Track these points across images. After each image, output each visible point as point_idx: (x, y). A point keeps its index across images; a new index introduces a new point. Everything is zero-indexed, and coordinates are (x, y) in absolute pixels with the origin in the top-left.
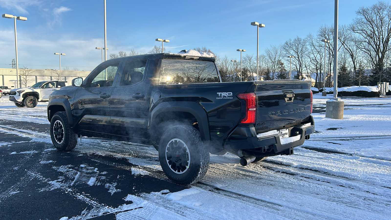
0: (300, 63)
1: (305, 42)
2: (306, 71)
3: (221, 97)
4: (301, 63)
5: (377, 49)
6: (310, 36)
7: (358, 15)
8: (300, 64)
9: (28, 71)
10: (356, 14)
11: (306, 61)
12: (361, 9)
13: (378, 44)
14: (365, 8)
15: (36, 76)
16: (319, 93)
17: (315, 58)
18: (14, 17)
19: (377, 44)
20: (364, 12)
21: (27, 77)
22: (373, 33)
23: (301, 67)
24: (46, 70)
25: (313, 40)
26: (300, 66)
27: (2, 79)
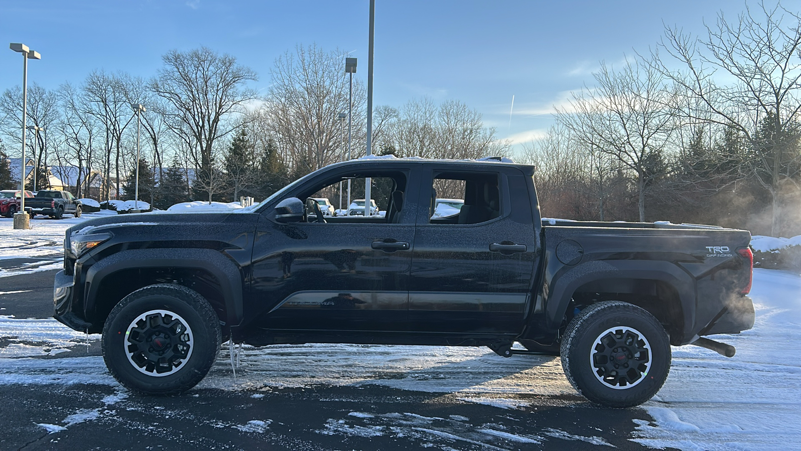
0: (41, 143)
1: (52, 97)
2: (58, 161)
3: (713, 254)
4: (44, 141)
5: (199, 134)
6: (66, 87)
7: (166, 63)
8: (41, 146)
10: (164, 61)
11: (57, 139)
12: (172, 53)
13: (201, 123)
14: (179, 52)
16: (100, 211)
17: (76, 135)
19: (198, 123)
20: (177, 60)
22: (193, 102)
23: (44, 151)
25: (75, 97)
26: (41, 150)
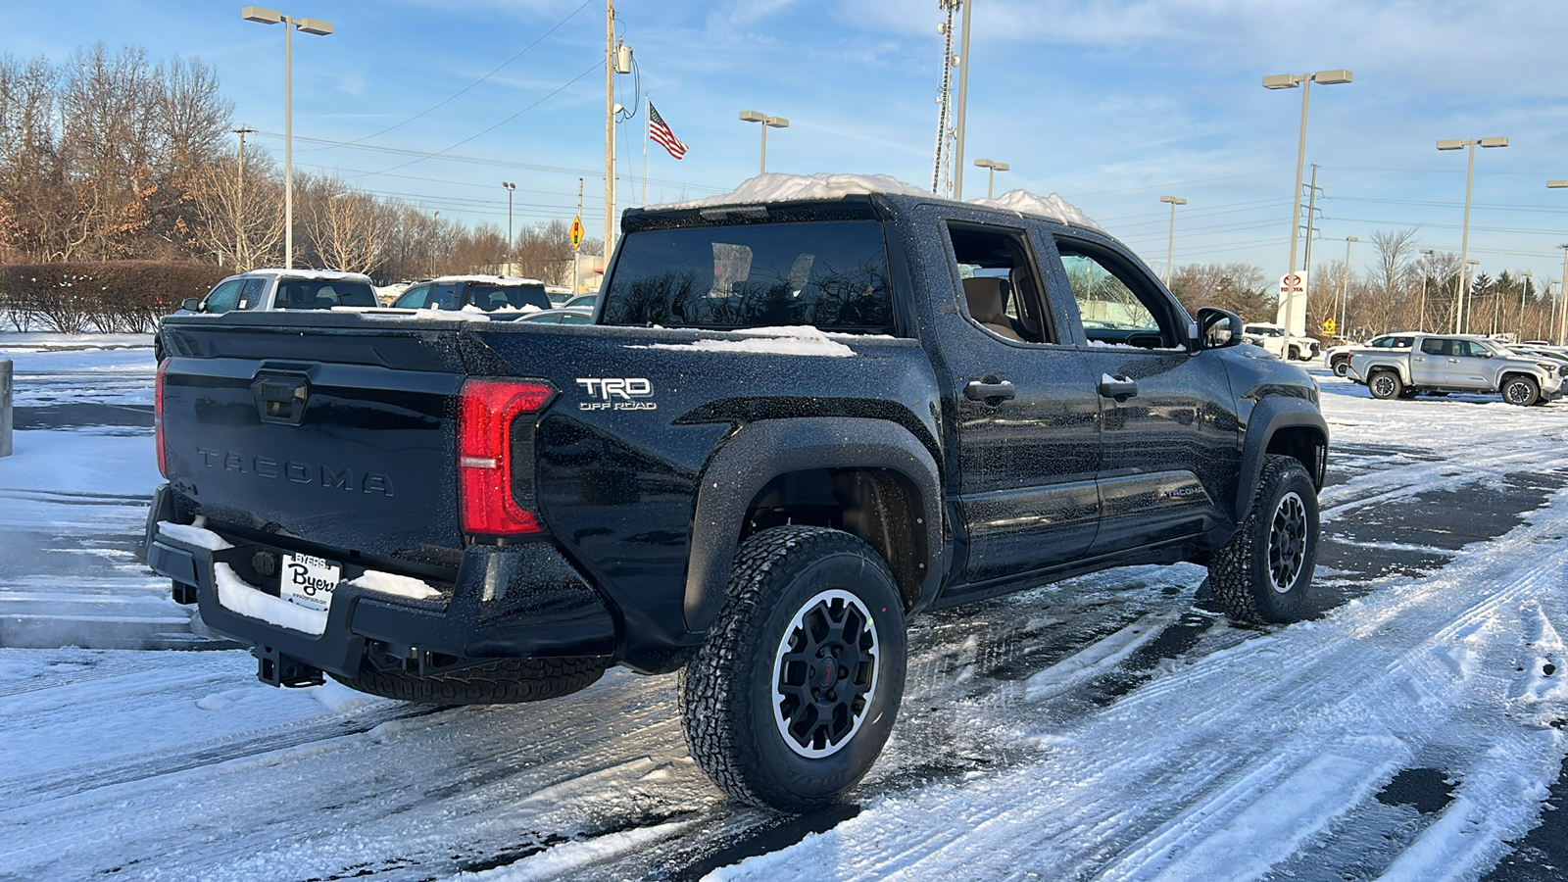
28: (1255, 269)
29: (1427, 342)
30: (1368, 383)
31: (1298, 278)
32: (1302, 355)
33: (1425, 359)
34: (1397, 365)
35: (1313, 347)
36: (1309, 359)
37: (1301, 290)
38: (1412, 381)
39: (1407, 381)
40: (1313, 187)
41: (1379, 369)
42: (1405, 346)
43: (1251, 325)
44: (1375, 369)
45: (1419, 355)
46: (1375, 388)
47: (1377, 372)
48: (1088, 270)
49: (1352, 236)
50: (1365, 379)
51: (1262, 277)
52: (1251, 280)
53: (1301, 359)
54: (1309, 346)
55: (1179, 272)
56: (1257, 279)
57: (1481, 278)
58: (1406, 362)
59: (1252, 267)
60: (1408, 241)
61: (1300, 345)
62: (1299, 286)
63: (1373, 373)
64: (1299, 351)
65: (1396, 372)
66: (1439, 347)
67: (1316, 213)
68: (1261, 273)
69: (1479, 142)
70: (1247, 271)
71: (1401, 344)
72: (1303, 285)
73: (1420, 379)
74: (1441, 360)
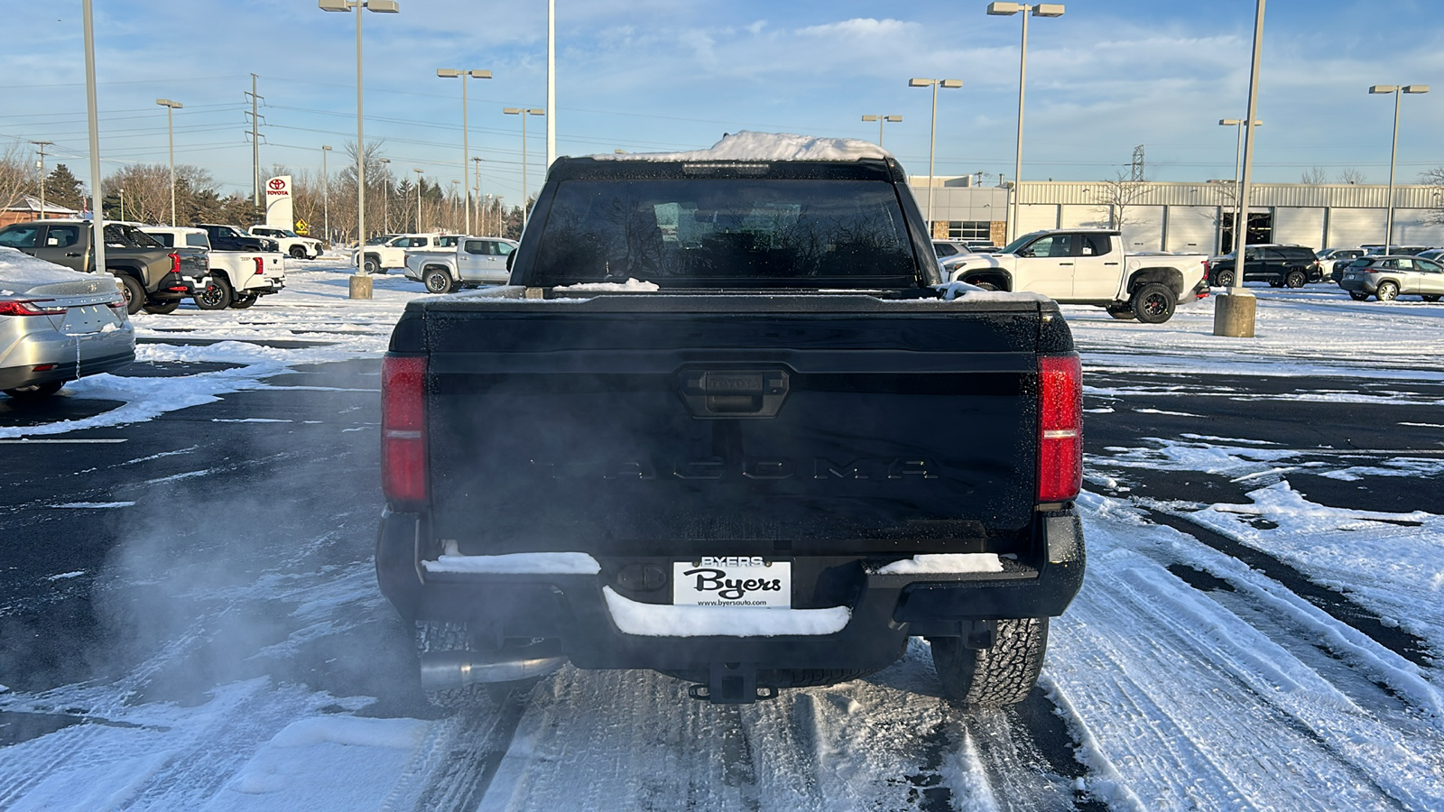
9: (1132, 190)
15: (1166, 207)
18: (1022, 8)
21: (1123, 210)
24: (1209, 184)
27: (1056, 217)
28: (202, 171)
29: (469, 244)
30: (424, 280)
31: (282, 182)
32: (308, 254)
33: (470, 258)
34: (447, 264)
35: (317, 247)
36: (314, 258)
37: (286, 193)
38: (460, 277)
39: (456, 277)
40: (254, 96)
41: (431, 267)
42: (419, 246)
43: (257, 227)
44: (428, 267)
45: (464, 255)
46: (429, 284)
47: (430, 270)
48: (39, 164)
49: (326, 145)
50: (420, 277)
51: (209, 179)
52: (199, 181)
53: (309, 257)
54: (313, 246)
55: (124, 172)
56: (204, 181)
57: (404, 183)
58: (454, 260)
59: (199, 169)
60: (376, 151)
61: (305, 245)
62: (284, 190)
63: (427, 271)
64: (306, 251)
65: (447, 270)
66: (479, 247)
67: (259, 120)
68: (208, 175)
69: (470, 73)
70: (194, 172)
71: (416, 244)
72: (288, 188)
73: (467, 275)
74: (482, 259)
